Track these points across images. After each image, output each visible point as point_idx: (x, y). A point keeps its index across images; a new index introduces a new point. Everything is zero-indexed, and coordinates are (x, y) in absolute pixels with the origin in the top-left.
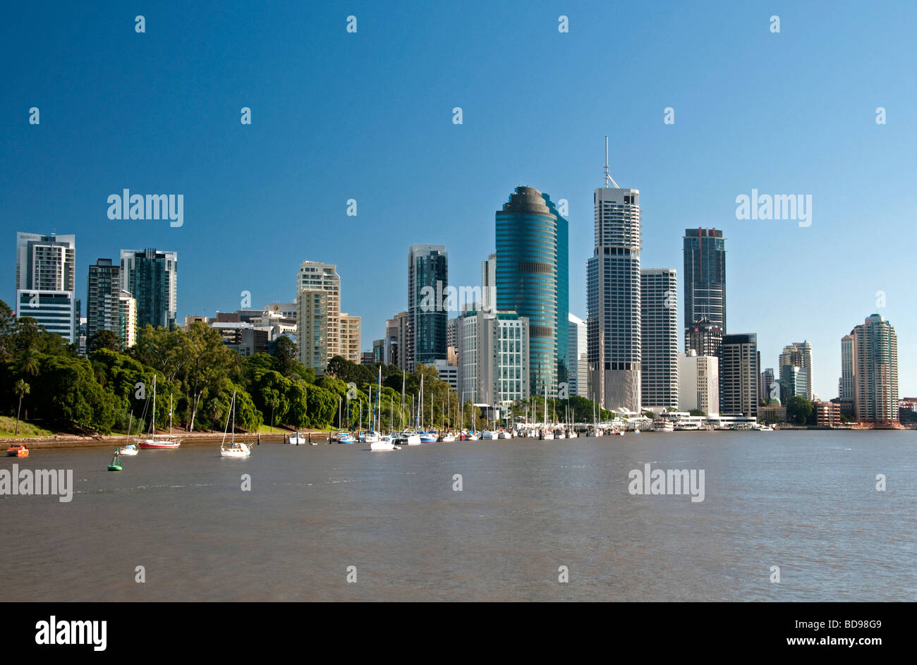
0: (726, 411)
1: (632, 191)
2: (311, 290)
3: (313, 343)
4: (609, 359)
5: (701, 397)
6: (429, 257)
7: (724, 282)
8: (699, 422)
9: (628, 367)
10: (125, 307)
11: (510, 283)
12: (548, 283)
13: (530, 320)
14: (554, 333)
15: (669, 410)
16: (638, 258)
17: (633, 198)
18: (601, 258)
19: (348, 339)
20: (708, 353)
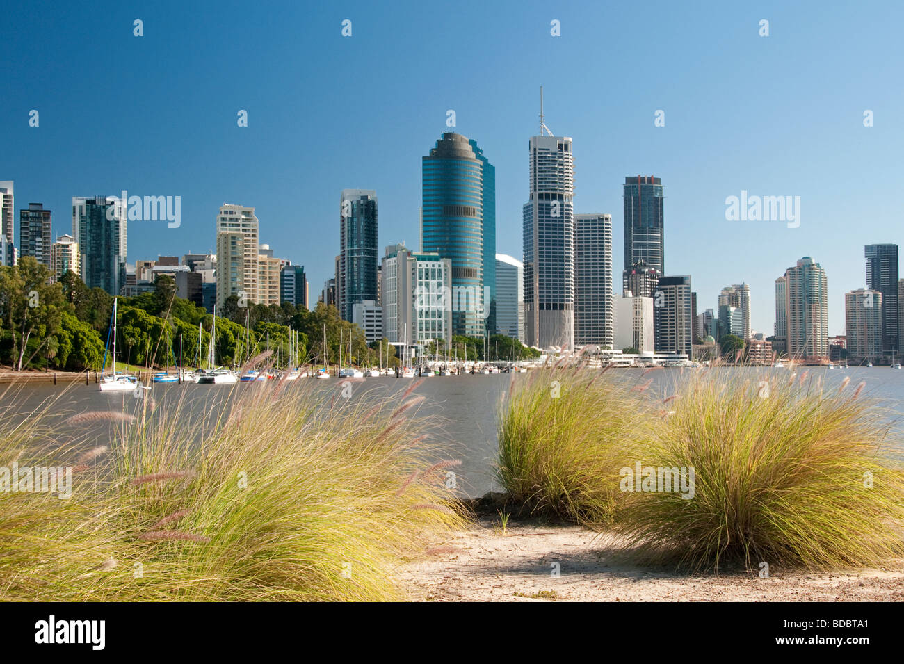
0: (662, 349)
1: (565, 139)
2: (228, 232)
3: (229, 284)
4: (543, 300)
5: (637, 336)
6: (358, 201)
7: (662, 227)
8: (631, 359)
9: (562, 307)
10: (68, 251)
11: (436, 226)
12: (474, 227)
13: (453, 262)
14: (479, 274)
15: (603, 348)
16: (571, 204)
17: (566, 146)
18: (536, 203)
19: (268, 280)
20: (645, 294)
